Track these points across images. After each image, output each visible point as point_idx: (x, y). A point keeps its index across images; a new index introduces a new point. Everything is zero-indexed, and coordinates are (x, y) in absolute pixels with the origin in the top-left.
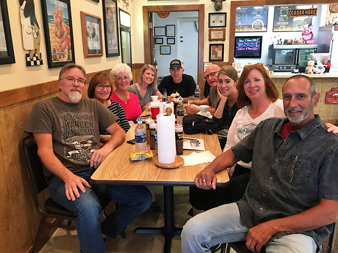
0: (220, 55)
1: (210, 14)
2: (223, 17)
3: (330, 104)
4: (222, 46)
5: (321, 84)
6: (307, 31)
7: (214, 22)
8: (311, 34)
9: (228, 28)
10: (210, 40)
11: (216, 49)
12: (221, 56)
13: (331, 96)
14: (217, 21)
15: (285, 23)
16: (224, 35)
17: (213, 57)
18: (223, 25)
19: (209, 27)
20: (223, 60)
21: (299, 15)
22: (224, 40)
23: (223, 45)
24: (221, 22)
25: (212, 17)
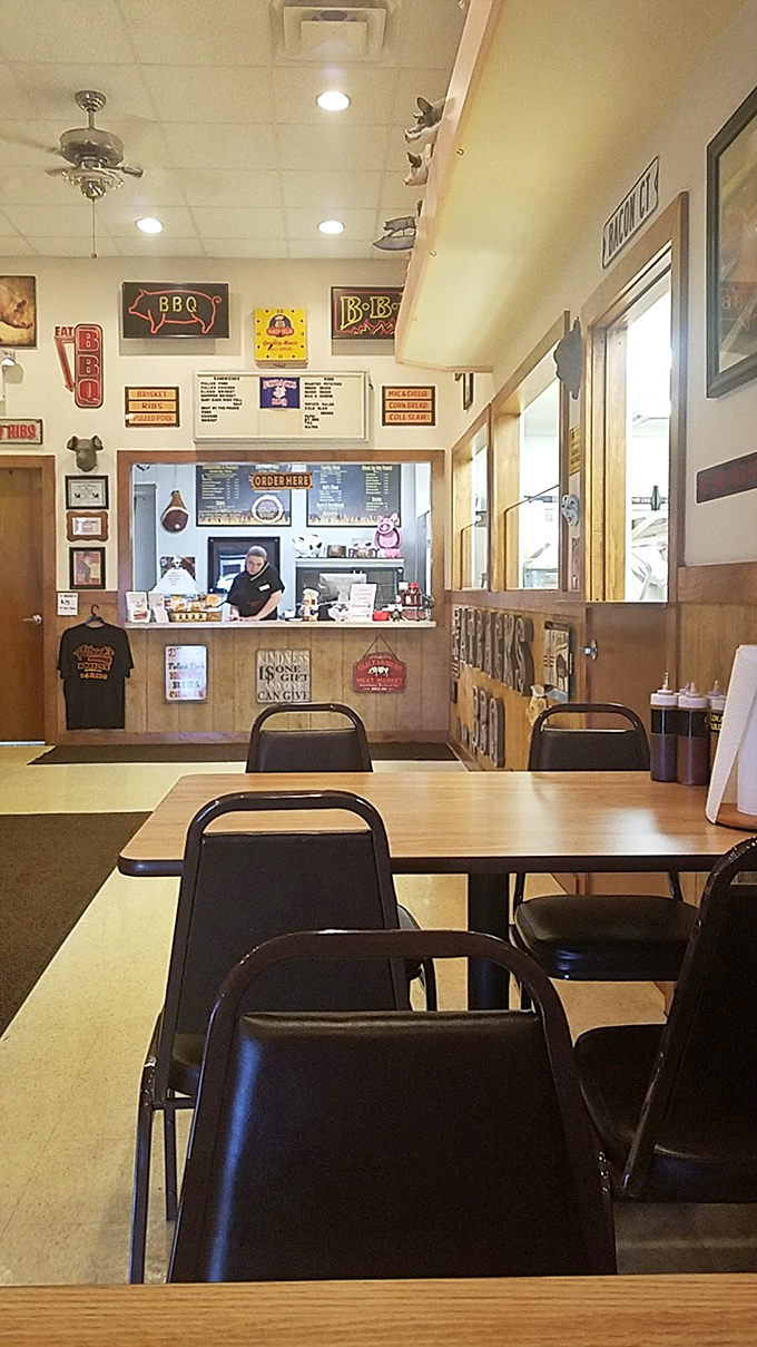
0: (95, 574)
1: (67, 478)
2: (100, 485)
3: (366, 692)
4: (99, 553)
5: (339, 646)
6: (385, 528)
7: (79, 496)
8: (395, 535)
9: (112, 512)
10: (71, 537)
11: (87, 561)
12: (99, 577)
13: (365, 674)
14: (89, 495)
15: (335, 505)
16: (105, 527)
17: (79, 578)
18: (101, 504)
19: (68, 508)
20: (103, 585)
21: (273, 485)
22: (104, 537)
23: (102, 550)
24: (97, 496)
25: (73, 485)
